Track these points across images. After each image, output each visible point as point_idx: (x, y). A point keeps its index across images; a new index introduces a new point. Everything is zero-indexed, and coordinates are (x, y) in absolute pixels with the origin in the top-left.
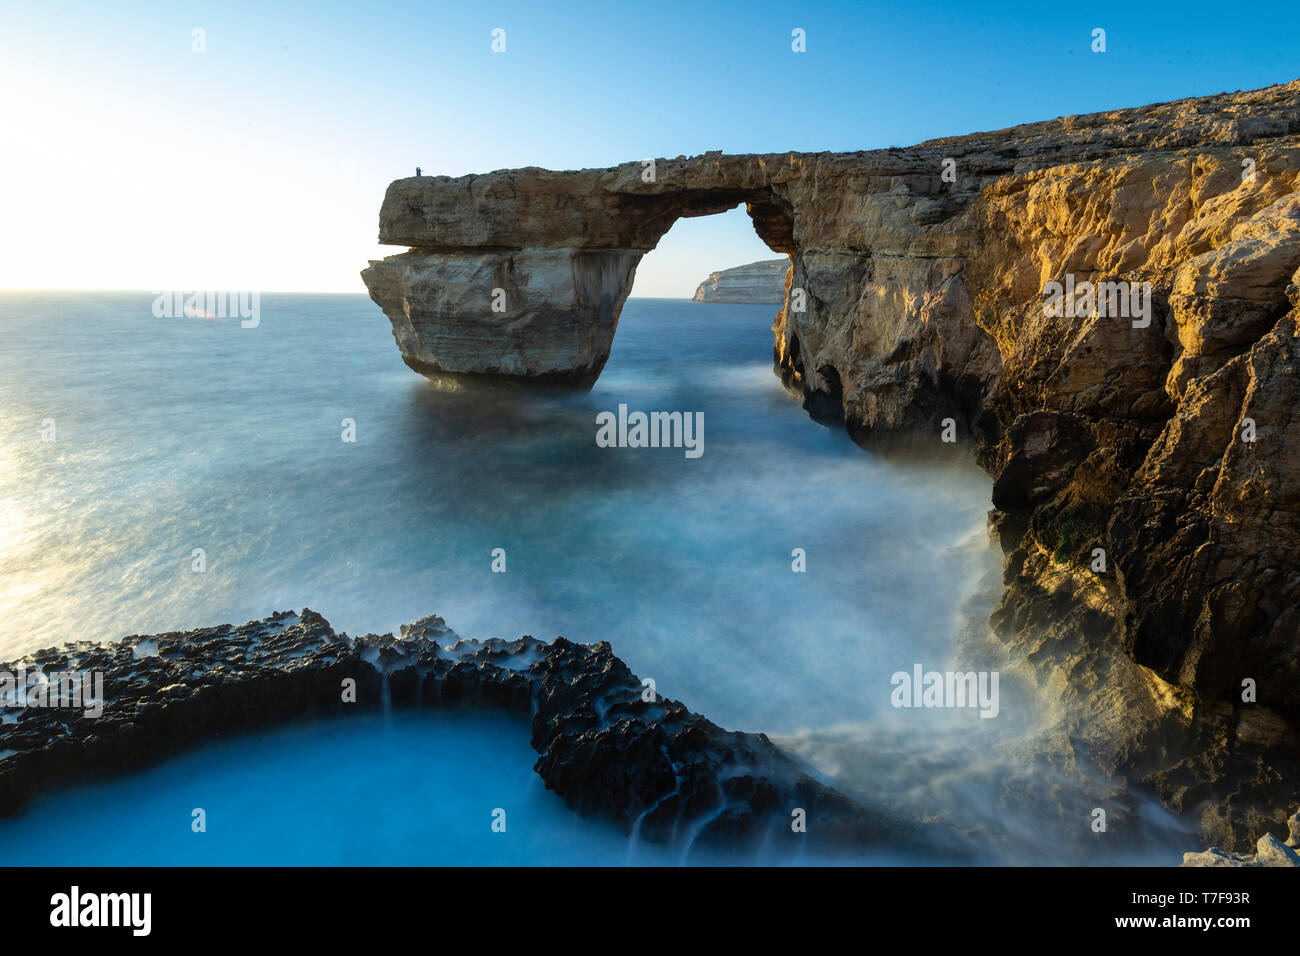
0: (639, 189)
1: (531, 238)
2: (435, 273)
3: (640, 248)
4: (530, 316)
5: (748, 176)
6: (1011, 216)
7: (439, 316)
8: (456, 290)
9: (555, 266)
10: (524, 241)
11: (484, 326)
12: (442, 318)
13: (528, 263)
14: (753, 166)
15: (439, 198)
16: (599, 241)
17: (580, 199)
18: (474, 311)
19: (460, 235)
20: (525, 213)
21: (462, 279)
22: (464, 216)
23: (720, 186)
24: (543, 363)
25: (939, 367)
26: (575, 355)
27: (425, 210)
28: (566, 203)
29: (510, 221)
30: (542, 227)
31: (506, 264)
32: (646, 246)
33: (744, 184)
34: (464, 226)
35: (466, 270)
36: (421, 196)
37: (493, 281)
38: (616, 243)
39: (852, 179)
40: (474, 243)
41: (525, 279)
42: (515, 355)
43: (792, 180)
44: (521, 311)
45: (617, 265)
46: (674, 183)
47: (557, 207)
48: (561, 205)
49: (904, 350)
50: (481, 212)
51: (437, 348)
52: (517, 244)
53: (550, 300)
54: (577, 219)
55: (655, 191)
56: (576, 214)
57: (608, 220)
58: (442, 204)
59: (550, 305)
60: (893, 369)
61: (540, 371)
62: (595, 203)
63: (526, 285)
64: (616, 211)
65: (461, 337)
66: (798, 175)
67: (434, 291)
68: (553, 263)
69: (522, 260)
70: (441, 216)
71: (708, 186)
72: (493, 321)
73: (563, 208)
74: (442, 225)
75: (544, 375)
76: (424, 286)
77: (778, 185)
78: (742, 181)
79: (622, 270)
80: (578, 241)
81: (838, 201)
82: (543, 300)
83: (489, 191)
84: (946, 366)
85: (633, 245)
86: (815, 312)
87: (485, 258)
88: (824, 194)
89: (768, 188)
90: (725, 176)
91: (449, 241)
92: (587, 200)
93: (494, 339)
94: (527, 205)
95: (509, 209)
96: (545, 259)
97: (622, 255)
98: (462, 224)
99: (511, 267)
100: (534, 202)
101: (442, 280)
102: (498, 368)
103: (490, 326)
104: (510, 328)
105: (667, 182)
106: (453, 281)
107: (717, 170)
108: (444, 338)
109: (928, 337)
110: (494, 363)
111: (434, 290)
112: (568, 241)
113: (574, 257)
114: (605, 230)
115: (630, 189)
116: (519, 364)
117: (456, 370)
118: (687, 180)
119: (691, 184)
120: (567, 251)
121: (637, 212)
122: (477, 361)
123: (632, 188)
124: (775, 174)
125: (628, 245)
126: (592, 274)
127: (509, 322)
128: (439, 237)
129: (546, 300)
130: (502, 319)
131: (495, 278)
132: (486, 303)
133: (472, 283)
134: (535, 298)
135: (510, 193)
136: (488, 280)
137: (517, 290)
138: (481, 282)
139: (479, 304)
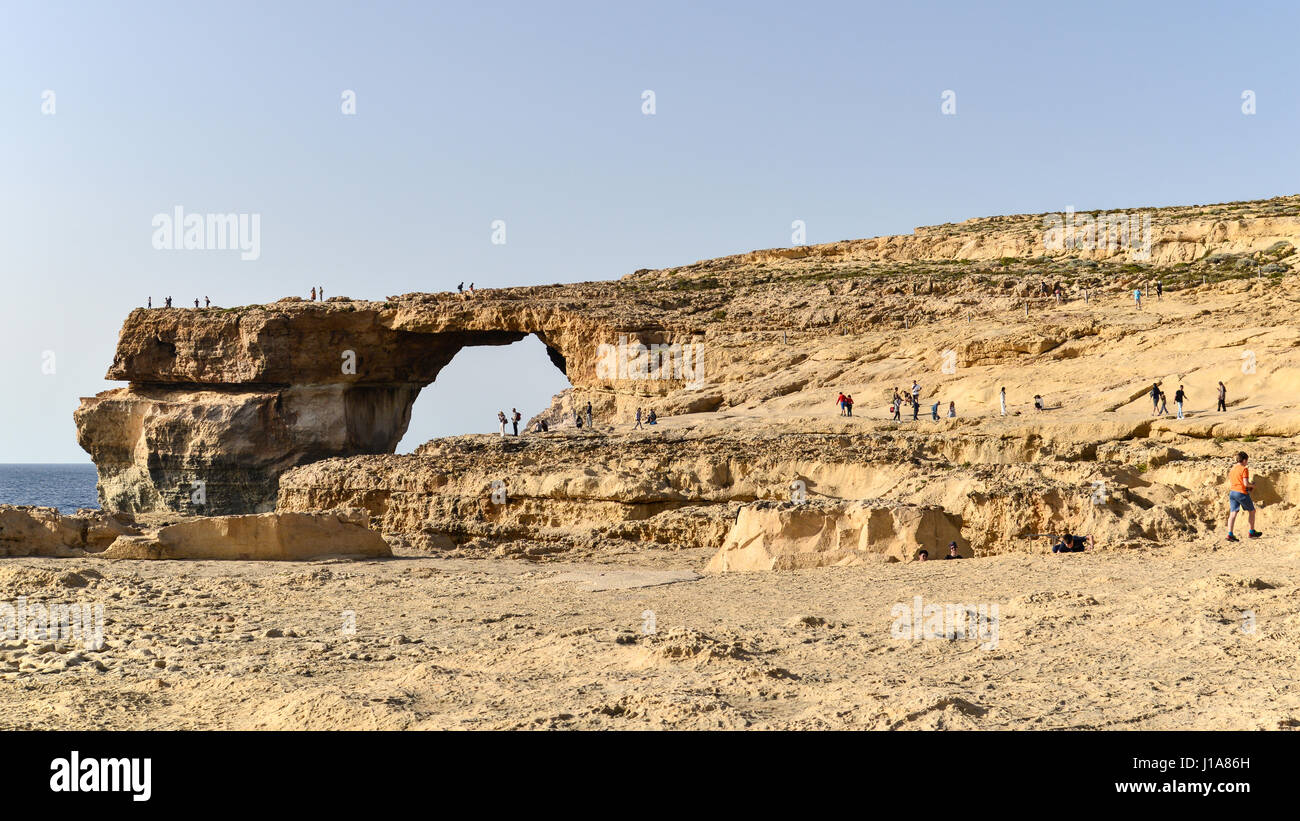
0: (418, 328)
1: (300, 374)
3: (417, 381)
4: (297, 457)
5: (524, 322)
7: (185, 459)
9: (326, 403)
10: (294, 377)
11: (243, 468)
12: (191, 462)
13: (297, 400)
14: (528, 315)
15: (200, 334)
16: (374, 376)
17: (356, 335)
18: (235, 452)
19: (220, 372)
20: (298, 350)
22: (229, 353)
23: (498, 328)
27: (179, 345)
28: (341, 340)
29: (281, 358)
30: (314, 363)
31: (273, 402)
32: (424, 379)
33: (521, 327)
34: (227, 362)
35: (228, 408)
37: (257, 420)
38: (392, 377)
39: (603, 333)
40: (240, 378)
41: (293, 417)
43: (560, 328)
44: (288, 450)
45: (392, 400)
46: (455, 323)
47: (331, 344)
48: (336, 341)
51: (178, 497)
52: (285, 381)
53: (321, 439)
57: (386, 355)
58: (204, 340)
59: (320, 444)
62: (372, 339)
63: (295, 422)
64: (394, 346)
66: (564, 324)
67: (185, 431)
68: (325, 399)
69: (290, 398)
70: (201, 352)
71: (487, 328)
72: (255, 463)
73: (338, 344)
76: (173, 427)
78: (518, 325)
79: (398, 405)
80: (352, 377)
81: (595, 349)
82: (312, 439)
85: (410, 378)
87: (249, 396)
90: (503, 320)
91: (205, 378)
92: (364, 336)
93: (254, 483)
94: (300, 343)
95: (281, 347)
96: (316, 396)
97: (398, 389)
98: (225, 359)
99: (279, 405)
100: (307, 339)
101: (199, 419)
103: (251, 469)
104: (274, 470)
105: (448, 323)
106: (211, 420)
107: (495, 315)
113: (346, 393)
114: (382, 365)
115: (410, 328)
120: (339, 388)
121: (416, 346)
123: (412, 326)
124: (545, 323)
125: (406, 380)
126: (363, 410)
127: (274, 463)
128: (193, 372)
129: (316, 440)
130: (265, 461)
131: (259, 417)
132: (247, 444)
133: (234, 422)
134: (304, 438)
135: (285, 332)
136: (251, 419)
137: (285, 429)
138: (243, 422)
139: (240, 445)
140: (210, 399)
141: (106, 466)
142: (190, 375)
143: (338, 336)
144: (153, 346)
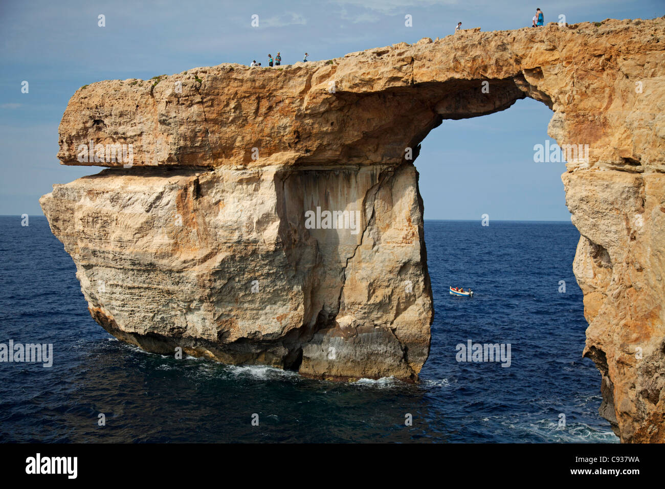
0: (356, 85)
1: (224, 153)
2: (108, 202)
5: (493, 61)
7: (111, 256)
8: (130, 222)
9: (256, 190)
10: (216, 157)
11: (162, 270)
12: (115, 259)
13: (220, 186)
15: (119, 107)
17: (287, 101)
18: (150, 251)
19: (140, 151)
21: (139, 208)
22: (145, 129)
23: (457, 76)
26: (285, 313)
27: (106, 121)
28: (270, 108)
31: (191, 189)
33: (490, 71)
34: (145, 139)
35: (143, 196)
36: (102, 105)
37: (175, 210)
39: (622, 57)
40: (155, 163)
41: (215, 208)
43: (547, 63)
45: (349, 187)
46: (400, 75)
47: (258, 114)
48: (263, 110)
50: (163, 122)
51: (111, 299)
52: (206, 163)
53: (246, 237)
54: (285, 128)
55: (378, 87)
56: (284, 122)
58: (121, 115)
63: (216, 215)
65: (136, 285)
68: (251, 187)
69: (211, 184)
70: (121, 129)
71: (442, 78)
72: (173, 264)
73: (266, 115)
74: (122, 140)
75: (241, 340)
76: (95, 218)
77: (531, 70)
78: (485, 68)
81: (607, 90)
82: (237, 235)
83: (172, 95)
86: (593, 260)
87: (167, 181)
88: (586, 82)
89: (520, 76)
90: (462, 61)
92: (297, 102)
93: (176, 288)
95: (195, 118)
96: (241, 182)
98: (144, 136)
99: (199, 192)
100: (228, 109)
101: (117, 208)
102: (185, 330)
104: (193, 274)
105: (390, 76)
106: (127, 211)
107: (452, 56)
108: (117, 286)
110: (179, 322)
111: (105, 222)
112: (274, 156)
113: (279, 178)
115: (345, 87)
116: (208, 323)
117: (132, 330)
118: (415, 71)
120: (271, 170)
122: (158, 318)
123: (348, 84)
124: (524, 56)
129: (241, 236)
130: (185, 262)
131: (178, 207)
132: (166, 240)
133: (149, 214)
134: (226, 234)
136: (169, 210)
137: (205, 223)
139: (159, 240)
143: (265, 104)
144: (89, 125)
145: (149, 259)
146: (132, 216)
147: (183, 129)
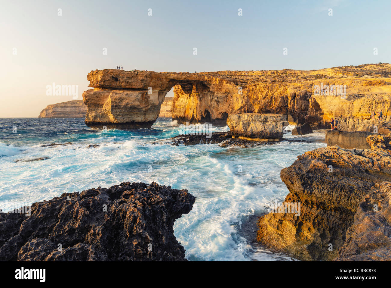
2: (124, 95)
3: (167, 91)
4: (150, 106)
6: (254, 89)
7: (122, 106)
11: (137, 109)
13: (149, 93)
16: (162, 89)
17: (162, 79)
19: (132, 85)
20: (151, 82)
21: (133, 97)
22: (134, 81)
24: (148, 118)
25: (247, 110)
26: (155, 116)
29: (148, 83)
31: (145, 93)
35: (134, 94)
38: (164, 90)
40: (137, 88)
41: (149, 97)
42: (143, 116)
44: (148, 105)
47: (157, 81)
49: (241, 108)
51: (117, 116)
56: (160, 83)
58: (128, 78)
59: (154, 104)
60: (239, 111)
61: (148, 121)
62: (165, 80)
64: (167, 83)
65: (128, 112)
67: (123, 100)
68: (154, 94)
70: (127, 80)
72: (140, 107)
74: (126, 83)
75: (148, 122)
77: (209, 81)
79: (163, 96)
80: (159, 89)
82: (153, 102)
84: (248, 109)
87: (139, 92)
91: (128, 87)
93: (139, 112)
94: (152, 80)
95: (148, 80)
97: (164, 92)
98: (133, 83)
99: (146, 94)
101: (127, 97)
102: (135, 121)
103: (139, 109)
104: (144, 109)
108: (121, 113)
109: (244, 106)
110: (135, 119)
112: (157, 88)
115: (176, 78)
116: (143, 119)
119: (190, 79)
120: (157, 91)
122: (130, 119)
128: (124, 85)
131: (141, 96)
132: (139, 103)
133: (136, 98)
134: (151, 102)
135: (149, 77)
137: (147, 100)
138: (138, 98)
139: (137, 103)
140: (129, 92)
141: (91, 108)
142: (123, 86)
144: (111, 78)
145: (136, 106)
146: (131, 98)
147: (146, 82)
